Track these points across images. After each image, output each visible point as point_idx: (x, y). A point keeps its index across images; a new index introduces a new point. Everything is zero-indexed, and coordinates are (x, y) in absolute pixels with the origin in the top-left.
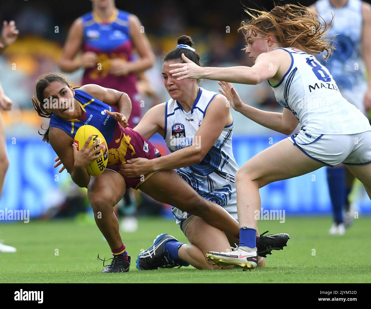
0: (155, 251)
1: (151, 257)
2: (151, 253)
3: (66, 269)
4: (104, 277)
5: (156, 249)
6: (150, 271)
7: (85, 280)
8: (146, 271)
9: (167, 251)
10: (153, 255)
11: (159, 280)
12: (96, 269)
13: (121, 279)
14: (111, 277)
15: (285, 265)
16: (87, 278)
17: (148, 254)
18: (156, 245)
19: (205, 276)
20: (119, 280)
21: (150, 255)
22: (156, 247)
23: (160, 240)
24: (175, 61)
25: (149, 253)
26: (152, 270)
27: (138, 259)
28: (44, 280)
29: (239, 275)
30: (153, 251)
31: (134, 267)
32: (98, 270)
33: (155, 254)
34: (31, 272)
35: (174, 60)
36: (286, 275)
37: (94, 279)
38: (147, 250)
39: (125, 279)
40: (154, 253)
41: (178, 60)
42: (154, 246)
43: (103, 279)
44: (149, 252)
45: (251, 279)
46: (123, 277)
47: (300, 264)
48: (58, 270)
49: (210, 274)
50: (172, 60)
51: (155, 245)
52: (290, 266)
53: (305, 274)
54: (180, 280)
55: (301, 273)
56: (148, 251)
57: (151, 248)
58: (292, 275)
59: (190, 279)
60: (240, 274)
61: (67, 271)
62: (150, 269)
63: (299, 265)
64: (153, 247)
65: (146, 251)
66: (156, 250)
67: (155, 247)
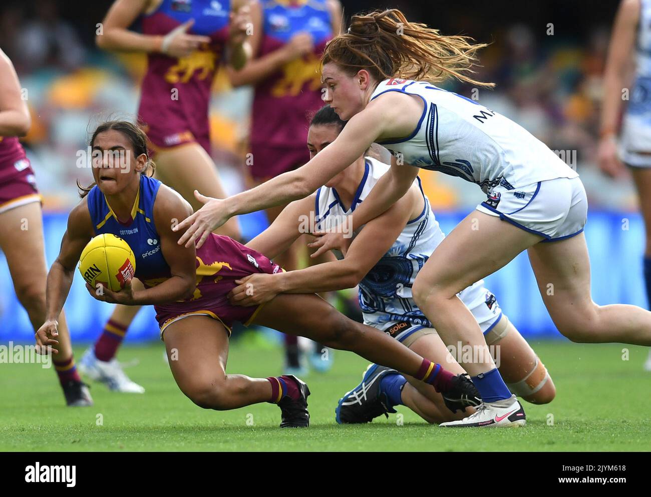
0: (366, 393)
1: (361, 404)
2: (359, 396)
3: (223, 421)
4: (284, 434)
5: (367, 389)
6: (358, 425)
7: (255, 438)
8: (351, 426)
9: (384, 393)
10: (362, 400)
11: (373, 440)
12: (271, 421)
13: (311, 437)
14: (295, 435)
15: (575, 418)
16: (257, 436)
17: (354, 399)
18: (367, 383)
19: (446, 434)
20: (308, 439)
21: (358, 400)
22: (367, 386)
23: (373, 373)
24: (329, 126)
25: (357, 397)
26: (361, 423)
27: (339, 407)
28: (189, 438)
29: (501, 434)
30: (362, 393)
31: (333, 419)
32: (275, 422)
33: (366, 399)
34: (167, 425)
35: (327, 124)
36: (576, 434)
37: (269, 438)
38: (353, 391)
39: (318, 437)
40: (363, 398)
41: (334, 125)
42: (363, 384)
43: (283, 437)
44: (355, 395)
45: (520, 439)
46: (314, 435)
47: (599, 417)
48: (210, 422)
49: (454, 430)
50: (323, 124)
51: (365, 382)
52: (583, 420)
53: (607, 434)
54: (407, 440)
55: (600, 431)
56: (355, 393)
57: (359, 387)
58: (585, 434)
59: (422, 438)
60: (503, 433)
61: (225, 424)
62: (358, 423)
63: (598, 419)
64: (361, 385)
65: (352, 394)
66: (368, 391)
67: (365, 386)
